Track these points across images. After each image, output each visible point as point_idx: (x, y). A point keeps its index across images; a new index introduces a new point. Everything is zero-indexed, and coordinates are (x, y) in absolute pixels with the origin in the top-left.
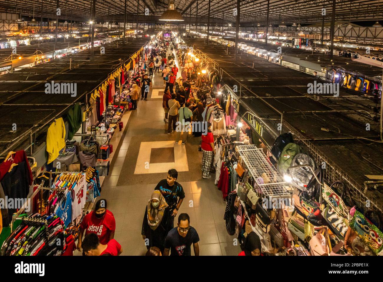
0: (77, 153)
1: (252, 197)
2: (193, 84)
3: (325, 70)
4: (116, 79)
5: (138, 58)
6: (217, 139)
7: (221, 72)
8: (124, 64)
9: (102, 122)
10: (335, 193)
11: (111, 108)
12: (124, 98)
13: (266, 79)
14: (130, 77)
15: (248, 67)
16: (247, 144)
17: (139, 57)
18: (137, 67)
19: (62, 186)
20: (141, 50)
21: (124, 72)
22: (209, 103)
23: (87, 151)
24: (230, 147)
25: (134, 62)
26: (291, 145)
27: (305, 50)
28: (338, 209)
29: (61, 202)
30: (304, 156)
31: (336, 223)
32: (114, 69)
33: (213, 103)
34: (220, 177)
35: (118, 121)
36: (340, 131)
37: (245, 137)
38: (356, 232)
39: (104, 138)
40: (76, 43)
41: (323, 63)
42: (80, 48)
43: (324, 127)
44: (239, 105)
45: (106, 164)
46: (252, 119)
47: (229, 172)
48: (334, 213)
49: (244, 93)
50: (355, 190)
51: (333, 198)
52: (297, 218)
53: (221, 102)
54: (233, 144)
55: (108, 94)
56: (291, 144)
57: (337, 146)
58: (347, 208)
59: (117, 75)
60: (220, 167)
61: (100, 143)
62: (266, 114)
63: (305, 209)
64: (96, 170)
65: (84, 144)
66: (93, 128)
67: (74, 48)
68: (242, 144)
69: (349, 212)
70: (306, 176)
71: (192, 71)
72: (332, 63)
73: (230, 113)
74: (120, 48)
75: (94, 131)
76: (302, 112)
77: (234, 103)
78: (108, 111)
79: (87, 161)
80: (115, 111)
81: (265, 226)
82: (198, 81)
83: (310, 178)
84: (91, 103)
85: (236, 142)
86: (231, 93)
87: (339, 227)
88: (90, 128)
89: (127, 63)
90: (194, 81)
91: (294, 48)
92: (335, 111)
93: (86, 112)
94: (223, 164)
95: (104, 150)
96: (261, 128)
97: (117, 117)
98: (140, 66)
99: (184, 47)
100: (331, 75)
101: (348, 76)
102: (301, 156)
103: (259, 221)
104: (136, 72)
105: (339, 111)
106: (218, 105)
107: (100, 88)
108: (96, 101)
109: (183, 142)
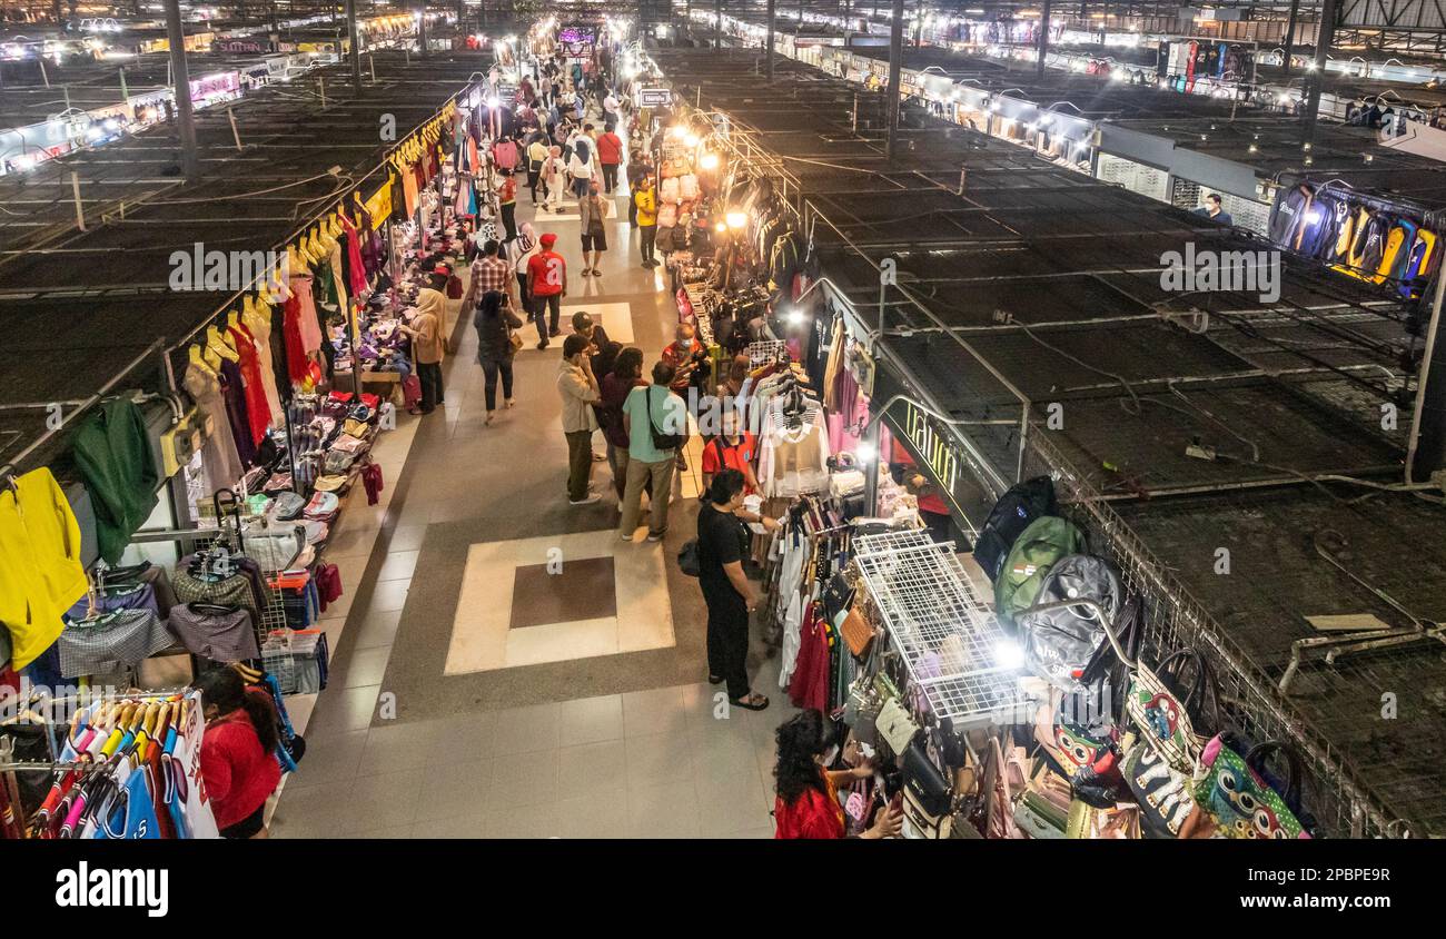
0: (164, 612)
1: (893, 727)
2: (702, 279)
3: (1272, 193)
4: (319, 270)
5: (427, 162)
6: (791, 511)
7: (810, 220)
8: (357, 196)
9: (280, 472)
10: (1168, 693)
11: (308, 405)
12: (377, 358)
13: (1006, 246)
14: (398, 258)
15: (942, 192)
16: (907, 528)
17: (436, 156)
18: (434, 204)
19: (105, 750)
20: (445, 118)
21: (360, 233)
22: (757, 360)
23: (207, 600)
24: (839, 540)
25: (410, 181)
26: (1046, 527)
27: (1206, 98)
28: (1170, 747)
29: (104, 810)
30: (1087, 564)
31: (1158, 795)
32: (304, 222)
33: (774, 361)
34: (797, 660)
35: (356, 460)
36: (1256, 456)
37: (899, 498)
38: (1213, 817)
39: (284, 542)
40: (106, 89)
41: (1270, 160)
42: (130, 115)
43: (1196, 442)
44: (873, 366)
45: (310, 646)
46: (920, 425)
47: (831, 640)
48: (1158, 760)
49: (904, 315)
50: (1235, 675)
51: (1160, 710)
52: (1050, 785)
53: (809, 356)
54: (852, 530)
55: (282, 340)
56: (1044, 520)
57: (1234, 514)
58: (1197, 741)
59: (323, 251)
60: (797, 624)
61: (266, 564)
62: (978, 400)
63: (1067, 754)
64: (265, 675)
65: (191, 572)
66: (223, 503)
67: (100, 113)
68: (882, 528)
69: (1202, 752)
70: (1085, 639)
71: (695, 215)
72: (1303, 161)
73: (842, 400)
74: (339, 110)
75: (228, 513)
76: (1128, 385)
77: (856, 357)
78: (295, 421)
79: (212, 640)
80: (340, 417)
81: (934, 821)
82: (721, 261)
83: (1097, 646)
84: (196, 392)
85: (861, 521)
86: (846, 312)
87: (1168, 805)
88: (210, 501)
89: (368, 189)
90: (704, 265)
91: (1164, 92)
92: (1259, 372)
93: (173, 433)
94: (809, 610)
95: (290, 592)
96: (951, 460)
97: (349, 442)
98: (446, 201)
99: (659, 98)
100: (1291, 212)
101: (1356, 218)
102: (1075, 566)
103: (913, 809)
104: (432, 232)
105: (1275, 374)
106: (796, 366)
107: (232, 318)
108: (220, 378)
109: (652, 534)
